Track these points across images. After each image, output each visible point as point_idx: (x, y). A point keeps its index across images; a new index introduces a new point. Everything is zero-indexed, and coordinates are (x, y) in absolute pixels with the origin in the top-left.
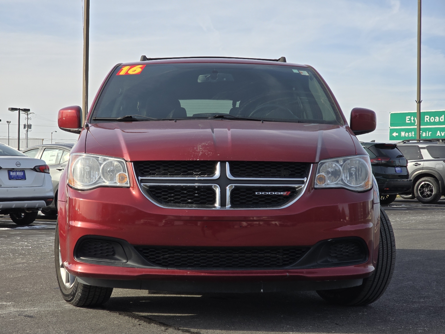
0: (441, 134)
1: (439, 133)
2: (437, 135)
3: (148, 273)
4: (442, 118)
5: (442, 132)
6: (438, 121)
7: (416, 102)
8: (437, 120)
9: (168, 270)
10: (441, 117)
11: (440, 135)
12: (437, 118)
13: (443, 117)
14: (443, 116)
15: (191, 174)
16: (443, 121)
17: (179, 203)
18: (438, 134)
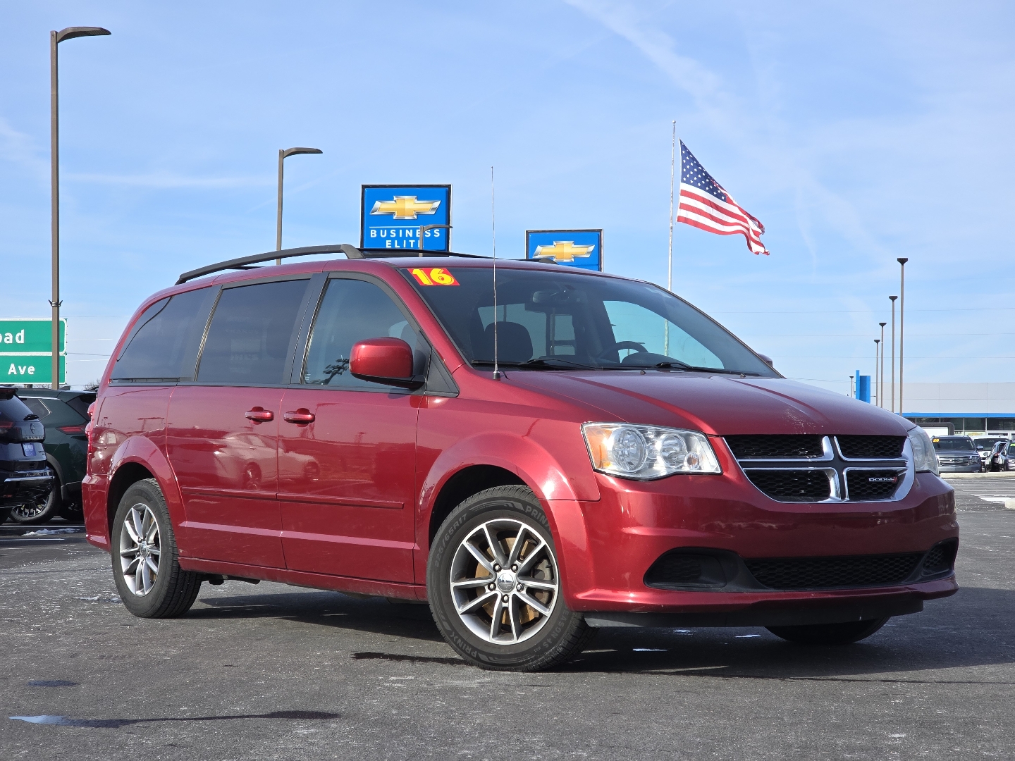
0: (17, 370)
1: (14, 368)
2: (9, 373)
3: (765, 599)
4: (20, 337)
5: (20, 367)
6: (11, 342)
7: (51, 303)
8: (8, 340)
9: (787, 593)
10: (18, 335)
11: (15, 373)
12: (9, 336)
13: (22, 333)
14: (23, 331)
15: (795, 455)
16: (22, 342)
17: (789, 495)
18: (12, 369)
